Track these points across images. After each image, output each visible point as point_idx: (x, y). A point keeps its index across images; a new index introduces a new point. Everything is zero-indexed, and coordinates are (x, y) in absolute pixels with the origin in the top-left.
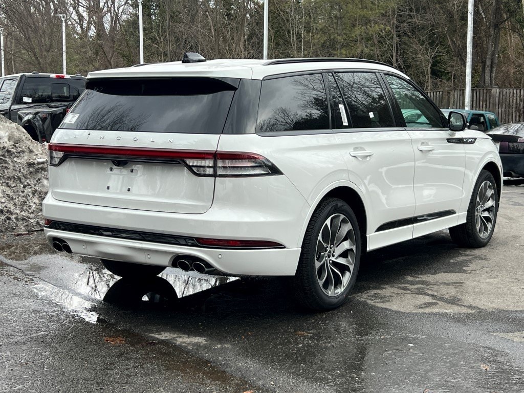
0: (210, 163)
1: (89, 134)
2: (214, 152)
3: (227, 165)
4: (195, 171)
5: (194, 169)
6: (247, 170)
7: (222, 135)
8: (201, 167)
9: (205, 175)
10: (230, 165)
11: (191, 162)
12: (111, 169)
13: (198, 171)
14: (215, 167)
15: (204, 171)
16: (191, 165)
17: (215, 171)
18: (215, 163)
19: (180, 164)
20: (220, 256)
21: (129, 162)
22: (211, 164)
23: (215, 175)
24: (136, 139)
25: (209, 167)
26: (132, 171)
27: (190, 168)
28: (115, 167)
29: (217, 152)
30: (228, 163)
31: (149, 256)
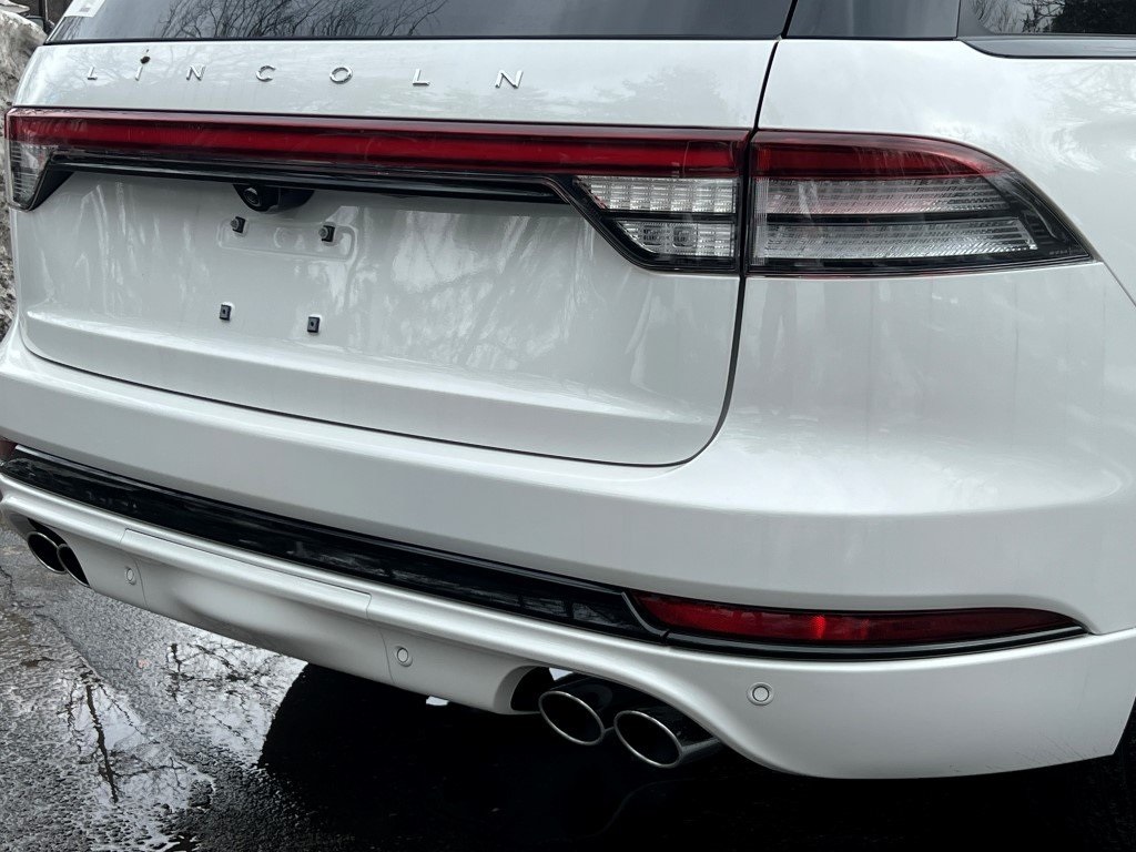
0: (715, 194)
1: (145, 60)
2: (741, 136)
3: (804, 210)
4: (635, 239)
5: (632, 230)
6: (913, 238)
7: (783, 43)
8: (665, 216)
9: (686, 264)
10: (819, 211)
11: (613, 194)
12: (239, 226)
13: (649, 239)
14: (742, 218)
15: (680, 240)
16: (613, 205)
17: (743, 241)
18: (745, 199)
19: (556, 200)
20: (761, 695)
21: (318, 192)
22: (723, 205)
23: (741, 265)
24: (341, 76)
25: (708, 218)
26: (329, 235)
27: (609, 224)
28: (251, 216)
29: (758, 137)
30: (808, 199)
31: (403, 656)
